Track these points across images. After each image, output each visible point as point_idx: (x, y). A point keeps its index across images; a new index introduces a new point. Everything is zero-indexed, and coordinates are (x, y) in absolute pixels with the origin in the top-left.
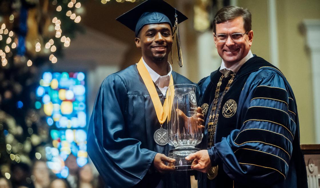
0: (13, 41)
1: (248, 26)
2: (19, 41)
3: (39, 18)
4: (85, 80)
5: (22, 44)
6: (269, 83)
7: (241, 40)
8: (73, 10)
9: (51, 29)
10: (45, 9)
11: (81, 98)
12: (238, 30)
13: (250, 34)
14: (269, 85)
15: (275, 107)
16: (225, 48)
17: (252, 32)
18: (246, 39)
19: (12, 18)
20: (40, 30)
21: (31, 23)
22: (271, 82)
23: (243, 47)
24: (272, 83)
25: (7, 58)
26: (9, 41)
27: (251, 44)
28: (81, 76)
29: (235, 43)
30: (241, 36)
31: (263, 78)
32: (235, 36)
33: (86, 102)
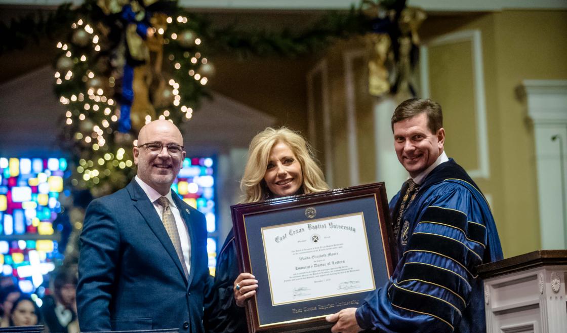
0: (113, 113)
1: (435, 124)
2: (122, 112)
3: (149, 81)
4: (215, 167)
5: (125, 116)
6: (442, 203)
7: (423, 143)
8: (197, 67)
9: (166, 94)
10: (158, 68)
11: (209, 193)
12: (419, 129)
13: (440, 133)
14: (443, 206)
15: (446, 234)
16: (404, 154)
17: (443, 131)
18: (431, 141)
19: (112, 81)
20: (151, 98)
21: (138, 87)
22: (447, 201)
23: (427, 151)
24: (448, 203)
25: (104, 136)
26: (107, 111)
27: (440, 145)
28: (208, 162)
29: (416, 148)
30: (424, 137)
31: (438, 196)
32: (416, 137)
33: (215, 199)
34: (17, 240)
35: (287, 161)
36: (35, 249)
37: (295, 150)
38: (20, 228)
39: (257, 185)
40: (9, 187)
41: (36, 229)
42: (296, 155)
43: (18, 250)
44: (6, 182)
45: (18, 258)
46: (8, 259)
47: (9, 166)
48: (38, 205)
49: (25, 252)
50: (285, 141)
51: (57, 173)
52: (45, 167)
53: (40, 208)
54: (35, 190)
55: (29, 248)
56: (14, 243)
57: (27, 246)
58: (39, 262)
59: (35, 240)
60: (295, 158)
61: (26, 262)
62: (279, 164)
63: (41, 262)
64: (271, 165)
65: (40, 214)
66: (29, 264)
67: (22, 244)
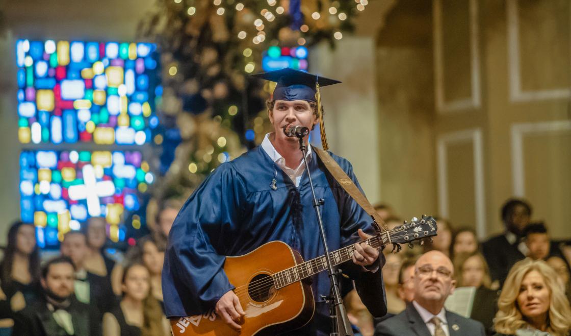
34: (69, 151)
35: (538, 287)
36: (89, 162)
37: (546, 279)
38: (71, 135)
39: (511, 304)
40: (58, 81)
41: (91, 136)
42: (546, 283)
43: (69, 164)
44: (52, 73)
45: (68, 174)
46: (57, 176)
47: (56, 51)
48: (93, 103)
49: (78, 168)
50: (539, 270)
51: (118, 62)
52: (102, 55)
53: (95, 109)
54: (90, 85)
55: (82, 162)
56: (64, 155)
57: (79, 159)
58: (94, 180)
59: (91, 152)
60: (544, 285)
61: (79, 180)
62: (530, 288)
63: (98, 180)
64: (523, 289)
65: (96, 117)
66: (83, 183)
67: (74, 157)
